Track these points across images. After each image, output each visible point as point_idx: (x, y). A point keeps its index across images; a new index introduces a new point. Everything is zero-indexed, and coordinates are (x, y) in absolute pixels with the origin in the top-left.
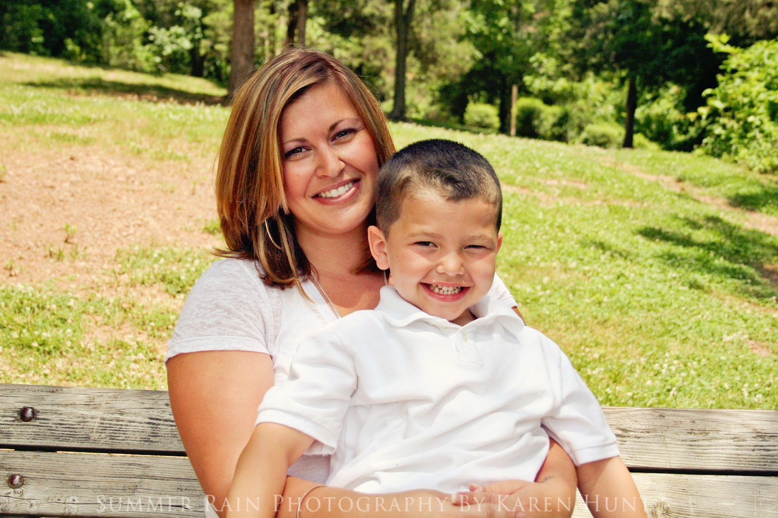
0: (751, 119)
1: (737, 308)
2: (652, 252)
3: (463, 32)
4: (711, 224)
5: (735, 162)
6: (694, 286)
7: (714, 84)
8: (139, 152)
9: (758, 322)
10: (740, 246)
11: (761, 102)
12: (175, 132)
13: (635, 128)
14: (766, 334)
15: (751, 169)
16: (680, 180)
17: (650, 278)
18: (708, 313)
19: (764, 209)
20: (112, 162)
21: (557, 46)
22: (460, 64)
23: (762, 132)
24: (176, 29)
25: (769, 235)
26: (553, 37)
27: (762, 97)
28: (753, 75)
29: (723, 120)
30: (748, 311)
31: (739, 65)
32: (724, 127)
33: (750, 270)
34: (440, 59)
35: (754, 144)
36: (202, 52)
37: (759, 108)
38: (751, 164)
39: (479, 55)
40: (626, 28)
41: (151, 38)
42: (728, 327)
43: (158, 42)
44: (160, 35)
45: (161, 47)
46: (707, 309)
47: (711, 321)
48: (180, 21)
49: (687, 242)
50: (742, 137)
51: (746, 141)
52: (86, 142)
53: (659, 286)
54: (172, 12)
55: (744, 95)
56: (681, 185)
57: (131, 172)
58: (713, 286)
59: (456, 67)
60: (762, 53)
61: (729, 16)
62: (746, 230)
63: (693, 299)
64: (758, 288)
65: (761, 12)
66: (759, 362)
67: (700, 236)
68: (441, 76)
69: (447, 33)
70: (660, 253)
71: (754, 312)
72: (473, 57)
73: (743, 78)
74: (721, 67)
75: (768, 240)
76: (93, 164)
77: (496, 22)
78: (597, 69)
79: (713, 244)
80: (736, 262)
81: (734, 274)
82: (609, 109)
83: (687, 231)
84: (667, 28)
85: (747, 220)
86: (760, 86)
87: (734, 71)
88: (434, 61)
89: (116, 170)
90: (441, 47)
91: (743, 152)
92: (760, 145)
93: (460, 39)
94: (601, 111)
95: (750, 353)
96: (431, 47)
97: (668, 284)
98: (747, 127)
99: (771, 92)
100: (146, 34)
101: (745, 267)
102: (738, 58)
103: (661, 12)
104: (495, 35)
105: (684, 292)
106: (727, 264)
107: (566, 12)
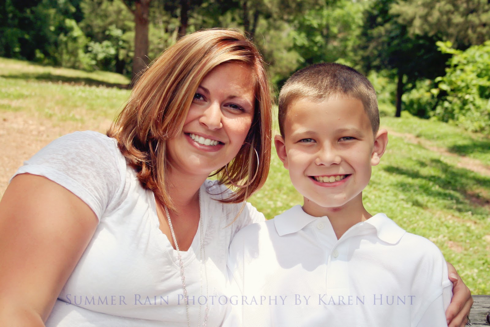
0: (467, 97)
1: (443, 219)
2: (389, 182)
3: (291, 45)
4: (434, 164)
5: (457, 125)
6: (416, 204)
7: (444, 74)
8: (51, 116)
9: (457, 229)
10: (452, 178)
11: (474, 85)
12: (79, 103)
13: (403, 107)
14: (461, 237)
15: (466, 130)
16: (418, 136)
17: (386, 199)
18: (421, 223)
19: (472, 155)
20: (31, 122)
21: (351, 54)
22: (290, 66)
23: (474, 105)
24: (106, 43)
25: (473, 172)
26: (349, 48)
27: (474, 82)
28: (468, 68)
29: (449, 98)
30: (451, 222)
31: (459, 62)
32: (450, 102)
33: (457, 195)
34: (277, 63)
35: (469, 113)
36: (121, 57)
37: (472, 90)
38: (467, 126)
39: (302, 60)
40: (396, 42)
41: (90, 49)
42: (436, 232)
43: (94, 51)
44: (96, 47)
45: (96, 55)
46: (422, 220)
47: (424, 228)
48: (108, 38)
49: (415, 175)
50: (461, 109)
51: (464, 111)
52: (17, 109)
53: (391, 205)
54: (103, 32)
55: (463, 81)
56: (419, 139)
57: (42, 128)
58: (429, 204)
59: (287, 67)
60: (474, 54)
61: (459, 32)
62: (458, 169)
63: (413, 213)
64: (460, 206)
65: (479, 29)
66: (453, 255)
67: (424, 171)
68: (277, 74)
69: (281, 46)
70: (395, 183)
71: (454, 222)
72: (298, 61)
73: (462, 70)
74: (447, 63)
75: (472, 175)
76: (18, 123)
77: (313, 38)
78: (378, 69)
79: (434, 177)
80: (447, 189)
81: (445, 196)
82: (387, 95)
83: (417, 168)
84: (421, 42)
85: (459, 162)
86: (474, 76)
87: (456, 66)
88: (272, 64)
89: (32, 127)
90: (277, 55)
91: (462, 118)
92: (473, 114)
93: (289, 50)
94: (381, 97)
95: (448, 249)
96: (270, 54)
97: (397, 203)
98: (465, 102)
99: (480, 79)
100: (87, 47)
101: (452, 192)
102: (458, 57)
103: (414, 30)
104: (312, 47)
105: (407, 208)
106: (441, 190)
107: (358, 32)
